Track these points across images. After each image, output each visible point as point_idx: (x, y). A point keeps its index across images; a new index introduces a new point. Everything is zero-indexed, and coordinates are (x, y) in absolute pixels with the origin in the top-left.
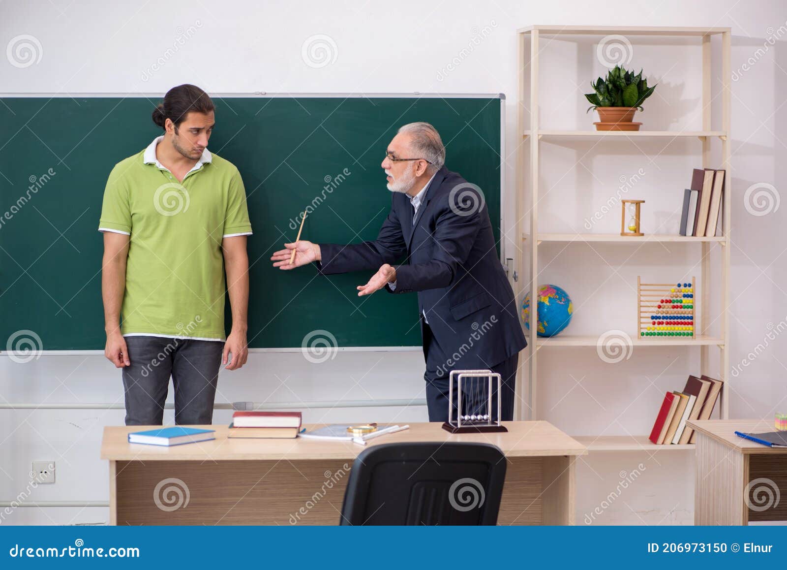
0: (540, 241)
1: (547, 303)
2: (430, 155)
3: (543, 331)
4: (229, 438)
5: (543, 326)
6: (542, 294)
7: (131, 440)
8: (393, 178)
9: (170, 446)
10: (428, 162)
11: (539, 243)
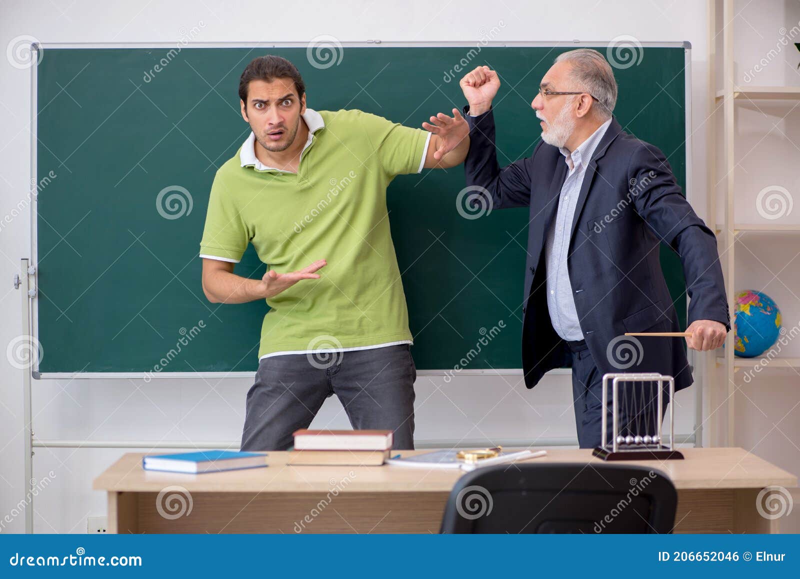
0: (737, 230)
1: (748, 313)
2: (596, 88)
3: (743, 350)
4: (288, 465)
5: (743, 342)
6: (741, 302)
7: (147, 466)
8: (547, 122)
9: (198, 473)
10: (593, 97)
11: (737, 233)
